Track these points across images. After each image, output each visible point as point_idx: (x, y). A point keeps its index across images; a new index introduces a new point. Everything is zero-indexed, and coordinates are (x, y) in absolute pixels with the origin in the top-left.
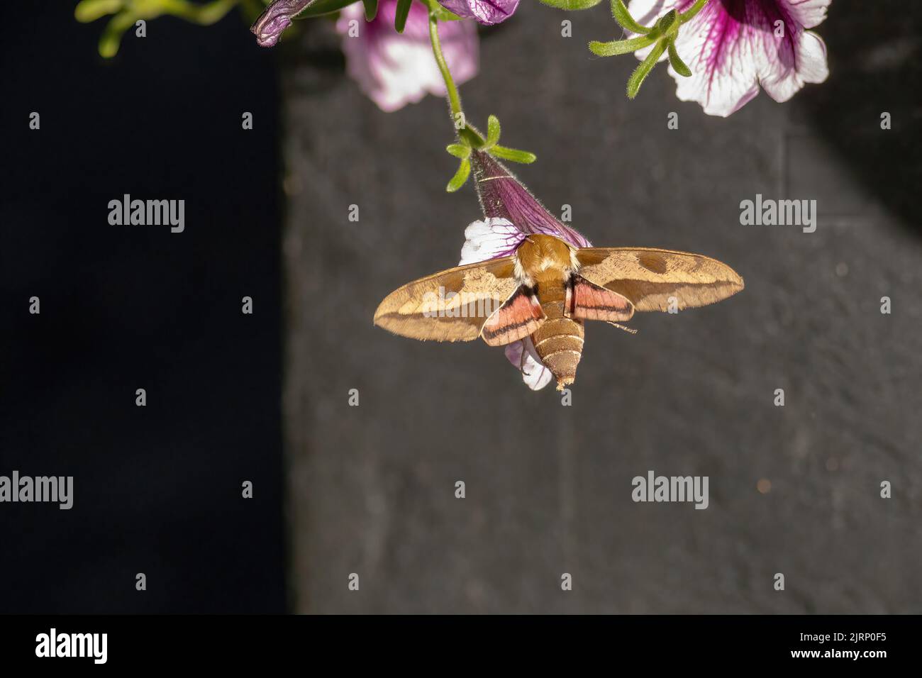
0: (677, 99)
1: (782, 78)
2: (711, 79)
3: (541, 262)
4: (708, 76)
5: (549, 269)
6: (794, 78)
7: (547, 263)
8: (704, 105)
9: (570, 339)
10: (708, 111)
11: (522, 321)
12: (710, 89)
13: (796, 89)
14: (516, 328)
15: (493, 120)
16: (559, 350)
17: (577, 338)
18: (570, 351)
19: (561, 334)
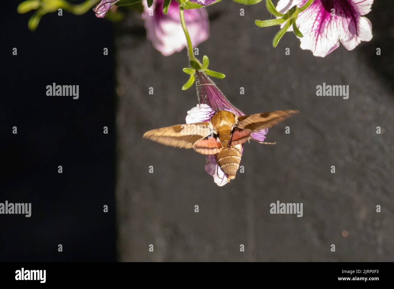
1: (351, 39)
2: (317, 40)
3: (220, 122)
4: (315, 38)
5: (224, 125)
6: (356, 39)
7: (223, 123)
8: (313, 52)
10: (315, 54)
11: (211, 147)
12: (316, 44)
13: (357, 44)
15: (205, 57)
16: (227, 163)
17: (237, 157)
18: (232, 164)
19: (228, 156)
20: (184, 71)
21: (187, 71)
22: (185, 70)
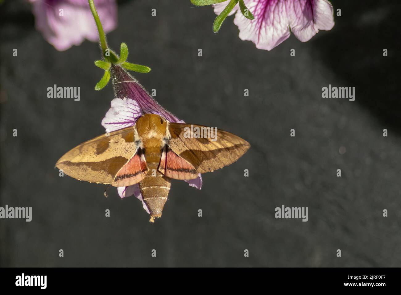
0: (240, 39)
1: (305, 27)
2: (260, 28)
3: (148, 133)
4: (258, 26)
5: (153, 138)
6: (313, 26)
7: (152, 134)
8: (256, 43)
9: (161, 189)
10: (258, 46)
11: (134, 173)
12: (259, 33)
13: (314, 34)
14: (130, 177)
15: (124, 46)
16: (153, 197)
17: (166, 188)
18: (160, 197)
19: (155, 186)
20: (97, 65)
21: (100, 64)
22: (97, 63)
